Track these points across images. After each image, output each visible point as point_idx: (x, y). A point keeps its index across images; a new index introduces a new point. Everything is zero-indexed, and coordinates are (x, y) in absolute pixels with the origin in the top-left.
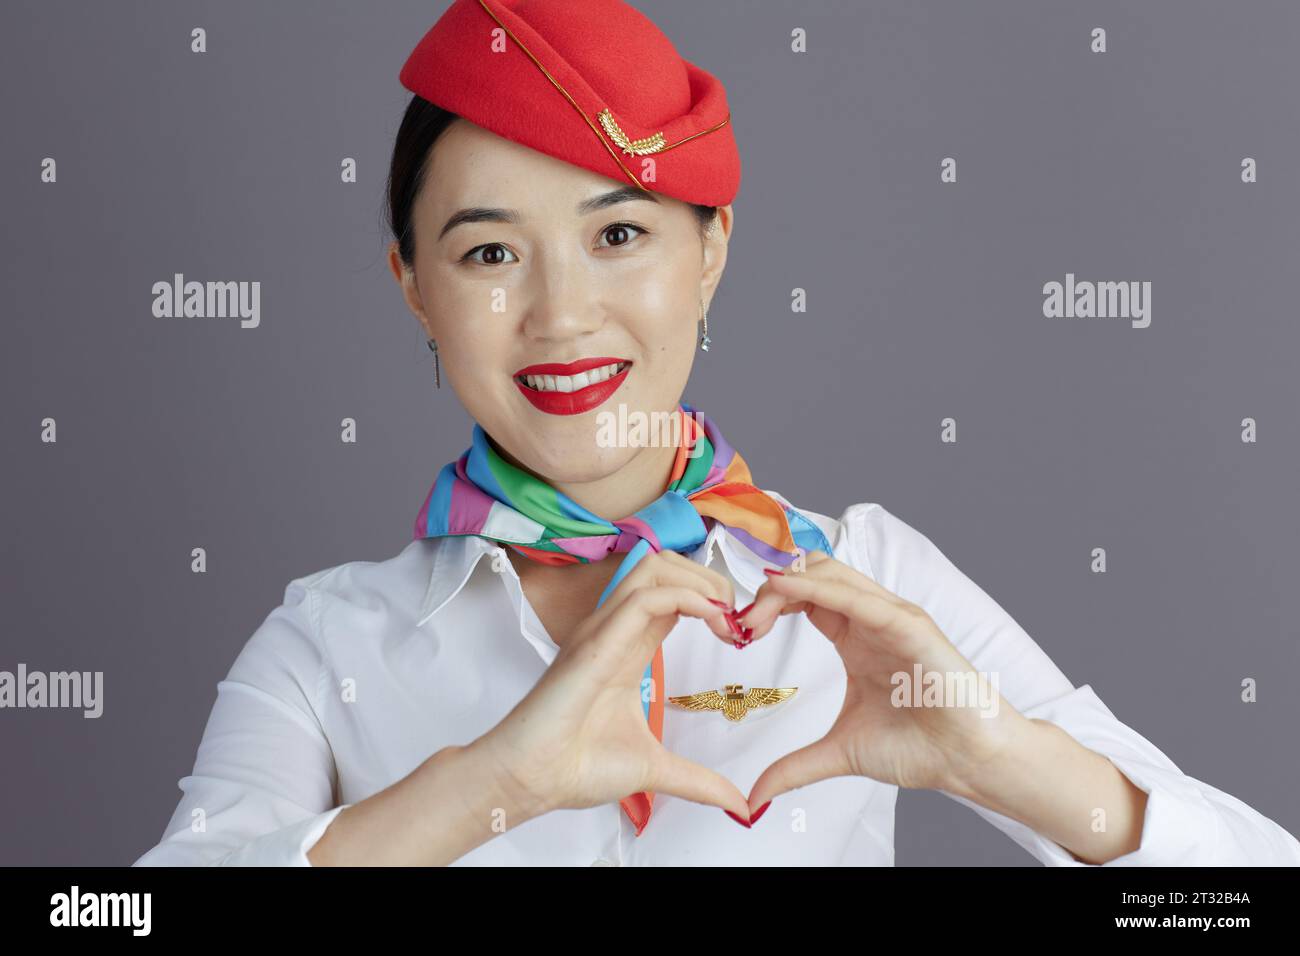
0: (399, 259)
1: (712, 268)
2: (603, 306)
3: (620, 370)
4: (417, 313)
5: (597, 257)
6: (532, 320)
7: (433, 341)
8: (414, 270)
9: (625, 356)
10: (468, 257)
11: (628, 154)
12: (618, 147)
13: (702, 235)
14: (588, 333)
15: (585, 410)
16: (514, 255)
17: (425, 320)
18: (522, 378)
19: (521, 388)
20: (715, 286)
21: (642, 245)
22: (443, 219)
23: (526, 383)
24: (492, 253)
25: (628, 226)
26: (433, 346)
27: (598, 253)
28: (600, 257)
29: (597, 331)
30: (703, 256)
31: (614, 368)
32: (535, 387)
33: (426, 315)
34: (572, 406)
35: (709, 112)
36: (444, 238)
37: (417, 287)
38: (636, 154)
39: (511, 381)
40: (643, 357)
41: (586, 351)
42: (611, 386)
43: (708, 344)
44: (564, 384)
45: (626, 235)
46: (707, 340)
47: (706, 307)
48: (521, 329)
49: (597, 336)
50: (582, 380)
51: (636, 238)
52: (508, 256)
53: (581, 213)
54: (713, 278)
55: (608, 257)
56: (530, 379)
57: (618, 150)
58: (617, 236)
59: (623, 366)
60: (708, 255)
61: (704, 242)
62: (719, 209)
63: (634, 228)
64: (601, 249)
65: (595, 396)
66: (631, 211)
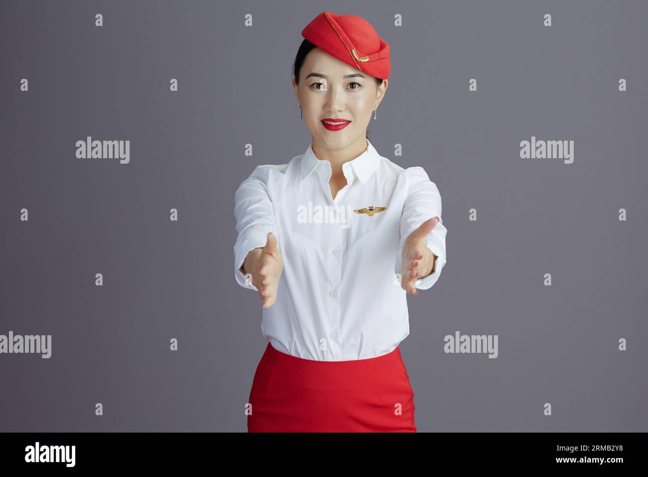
0: (295, 82)
4: (297, 97)
5: (347, 91)
6: (327, 106)
7: (301, 106)
8: (298, 86)
9: (348, 120)
10: (312, 86)
11: (358, 61)
13: (378, 87)
14: (341, 111)
17: (299, 100)
19: (322, 123)
21: (359, 89)
22: (307, 74)
23: (324, 122)
24: (318, 85)
25: (356, 83)
29: (343, 111)
30: (377, 93)
31: (345, 122)
33: (300, 98)
34: (334, 129)
35: (383, 52)
36: (307, 79)
37: (298, 90)
38: (360, 61)
39: (320, 121)
40: (354, 120)
42: (344, 126)
45: (355, 86)
46: (375, 116)
48: (324, 108)
49: (343, 113)
51: (358, 87)
53: (344, 79)
55: (350, 91)
57: (356, 60)
58: (353, 86)
59: (349, 122)
60: (379, 94)
61: (378, 89)
62: (383, 81)
63: (358, 84)
64: (348, 89)
65: (340, 127)
66: (358, 80)
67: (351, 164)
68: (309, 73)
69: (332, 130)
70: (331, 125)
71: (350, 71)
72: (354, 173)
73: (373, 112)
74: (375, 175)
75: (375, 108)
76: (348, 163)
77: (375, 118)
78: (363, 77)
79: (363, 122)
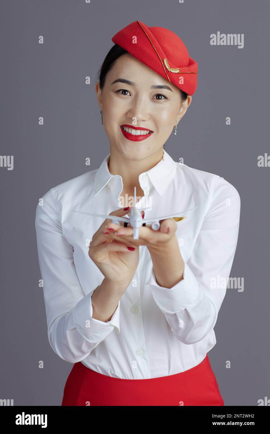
0: (99, 87)
1: (182, 113)
2: (150, 115)
3: (149, 133)
4: (99, 102)
5: (152, 101)
6: (130, 113)
7: (102, 111)
8: (102, 91)
9: (151, 129)
10: (118, 91)
11: (169, 71)
12: (167, 68)
13: (181, 103)
14: (144, 121)
15: (137, 141)
16: (130, 94)
17: (101, 105)
18: (122, 127)
19: (122, 130)
20: (181, 118)
21: (165, 101)
22: (114, 80)
23: (123, 129)
24: (124, 92)
25: (163, 96)
26: (101, 113)
27: (152, 100)
28: (153, 101)
29: (146, 121)
30: (180, 109)
31: (148, 132)
32: (126, 131)
33: (102, 103)
34: (134, 139)
35: (192, 68)
36: (113, 85)
37: (102, 95)
38: (171, 72)
39: (120, 127)
40: (157, 131)
41: (142, 126)
42: (146, 136)
43: (176, 133)
44: (134, 132)
45: (161, 97)
46: (176, 131)
47: (177, 123)
48: (126, 114)
49: (146, 122)
50: (138, 133)
51: (164, 99)
52: (128, 94)
53: (151, 89)
54: (181, 116)
55: (155, 102)
56: (125, 128)
57: (167, 69)
58: (159, 97)
59: (151, 132)
60: (182, 109)
61: (182, 105)
62: (188, 97)
63: (164, 97)
64: (154, 99)
65: (141, 138)
66: (165, 92)
67: (147, 175)
68: (116, 79)
69: (132, 140)
70: (130, 135)
71: (159, 81)
72: (150, 183)
73: (175, 127)
74: (173, 181)
75: (176, 124)
76: (144, 174)
77: (175, 134)
78: (171, 90)
79: (164, 134)
